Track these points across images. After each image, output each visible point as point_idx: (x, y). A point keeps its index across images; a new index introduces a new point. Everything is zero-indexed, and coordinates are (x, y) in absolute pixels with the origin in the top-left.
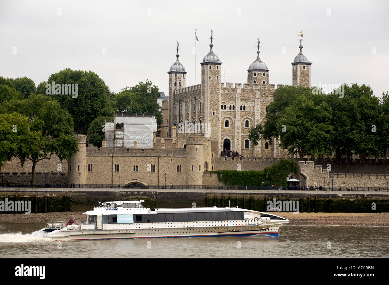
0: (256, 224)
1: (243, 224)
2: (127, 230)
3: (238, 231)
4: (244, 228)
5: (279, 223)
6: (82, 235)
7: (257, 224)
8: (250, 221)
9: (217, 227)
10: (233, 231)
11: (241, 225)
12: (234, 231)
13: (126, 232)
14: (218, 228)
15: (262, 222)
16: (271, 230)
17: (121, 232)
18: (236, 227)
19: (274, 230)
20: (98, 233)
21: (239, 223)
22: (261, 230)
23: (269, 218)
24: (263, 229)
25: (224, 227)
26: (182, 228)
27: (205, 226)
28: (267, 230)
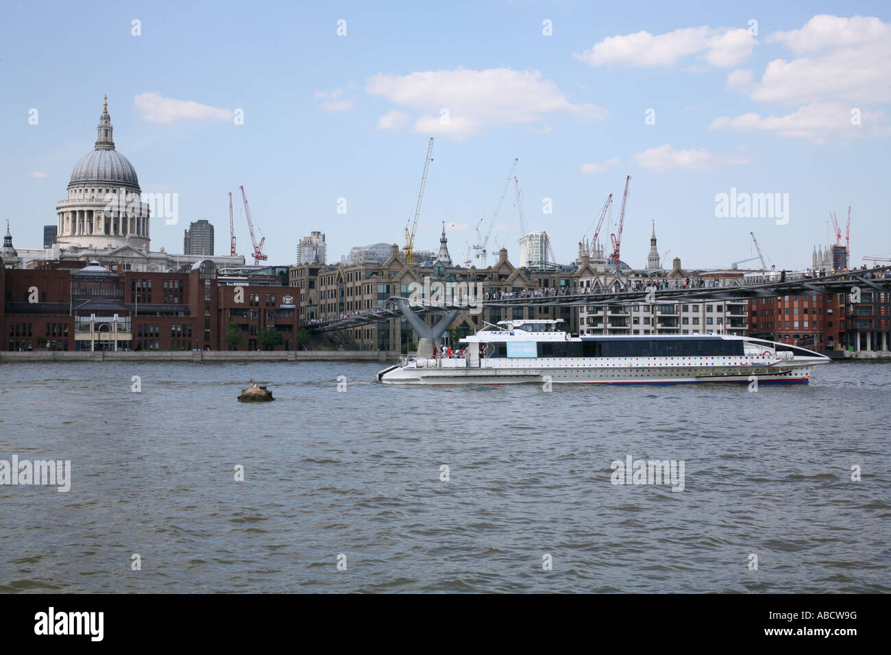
0: (767, 364)
1: (741, 363)
2: (526, 369)
3: (733, 375)
4: (744, 370)
5: (810, 363)
6: (444, 377)
7: (769, 363)
8: (755, 357)
9: (692, 368)
10: (722, 376)
11: (738, 364)
12: (726, 374)
13: (524, 374)
14: (695, 369)
15: (777, 359)
16: (796, 374)
17: (515, 373)
18: (729, 368)
19: (802, 374)
20: (472, 373)
21: (734, 361)
22: (776, 375)
23: (791, 353)
24: (781, 372)
25: (707, 368)
26: (627, 368)
27: (669, 365)
28: (788, 375)
